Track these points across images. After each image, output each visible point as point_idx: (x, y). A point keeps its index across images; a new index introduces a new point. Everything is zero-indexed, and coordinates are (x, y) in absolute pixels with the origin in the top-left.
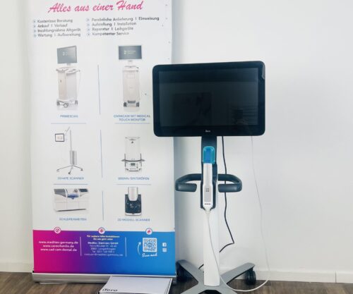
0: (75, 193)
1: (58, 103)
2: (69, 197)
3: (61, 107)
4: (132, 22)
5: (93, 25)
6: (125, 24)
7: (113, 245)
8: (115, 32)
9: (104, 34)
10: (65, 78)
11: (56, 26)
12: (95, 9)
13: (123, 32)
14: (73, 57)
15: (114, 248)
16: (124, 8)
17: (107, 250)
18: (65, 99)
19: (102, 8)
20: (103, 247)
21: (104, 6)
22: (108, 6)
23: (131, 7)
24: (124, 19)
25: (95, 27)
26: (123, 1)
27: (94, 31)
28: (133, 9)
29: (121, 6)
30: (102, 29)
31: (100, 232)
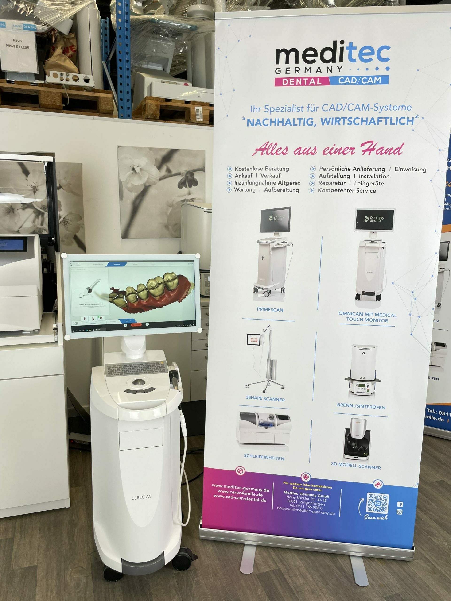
0: (270, 421)
1: (256, 290)
2: (261, 425)
3: (260, 295)
4: (384, 174)
5: (321, 176)
6: (371, 177)
7: (322, 498)
8: (355, 188)
9: (336, 191)
10: (270, 254)
11: (262, 177)
12: (326, 153)
13: (367, 189)
14: (285, 223)
15: (322, 502)
16: (372, 152)
17: (313, 505)
18: (266, 285)
19: (339, 151)
20: (306, 501)
21: (341, 149)
22: (348, 148)
23: (383, 152)
24: (370, 170)
25: (323, 180)
26: (372, 142)
27: (320, 186)
28: (388, 153)
29: (368, 150)
30: (334, 184)
31: (303, 479)
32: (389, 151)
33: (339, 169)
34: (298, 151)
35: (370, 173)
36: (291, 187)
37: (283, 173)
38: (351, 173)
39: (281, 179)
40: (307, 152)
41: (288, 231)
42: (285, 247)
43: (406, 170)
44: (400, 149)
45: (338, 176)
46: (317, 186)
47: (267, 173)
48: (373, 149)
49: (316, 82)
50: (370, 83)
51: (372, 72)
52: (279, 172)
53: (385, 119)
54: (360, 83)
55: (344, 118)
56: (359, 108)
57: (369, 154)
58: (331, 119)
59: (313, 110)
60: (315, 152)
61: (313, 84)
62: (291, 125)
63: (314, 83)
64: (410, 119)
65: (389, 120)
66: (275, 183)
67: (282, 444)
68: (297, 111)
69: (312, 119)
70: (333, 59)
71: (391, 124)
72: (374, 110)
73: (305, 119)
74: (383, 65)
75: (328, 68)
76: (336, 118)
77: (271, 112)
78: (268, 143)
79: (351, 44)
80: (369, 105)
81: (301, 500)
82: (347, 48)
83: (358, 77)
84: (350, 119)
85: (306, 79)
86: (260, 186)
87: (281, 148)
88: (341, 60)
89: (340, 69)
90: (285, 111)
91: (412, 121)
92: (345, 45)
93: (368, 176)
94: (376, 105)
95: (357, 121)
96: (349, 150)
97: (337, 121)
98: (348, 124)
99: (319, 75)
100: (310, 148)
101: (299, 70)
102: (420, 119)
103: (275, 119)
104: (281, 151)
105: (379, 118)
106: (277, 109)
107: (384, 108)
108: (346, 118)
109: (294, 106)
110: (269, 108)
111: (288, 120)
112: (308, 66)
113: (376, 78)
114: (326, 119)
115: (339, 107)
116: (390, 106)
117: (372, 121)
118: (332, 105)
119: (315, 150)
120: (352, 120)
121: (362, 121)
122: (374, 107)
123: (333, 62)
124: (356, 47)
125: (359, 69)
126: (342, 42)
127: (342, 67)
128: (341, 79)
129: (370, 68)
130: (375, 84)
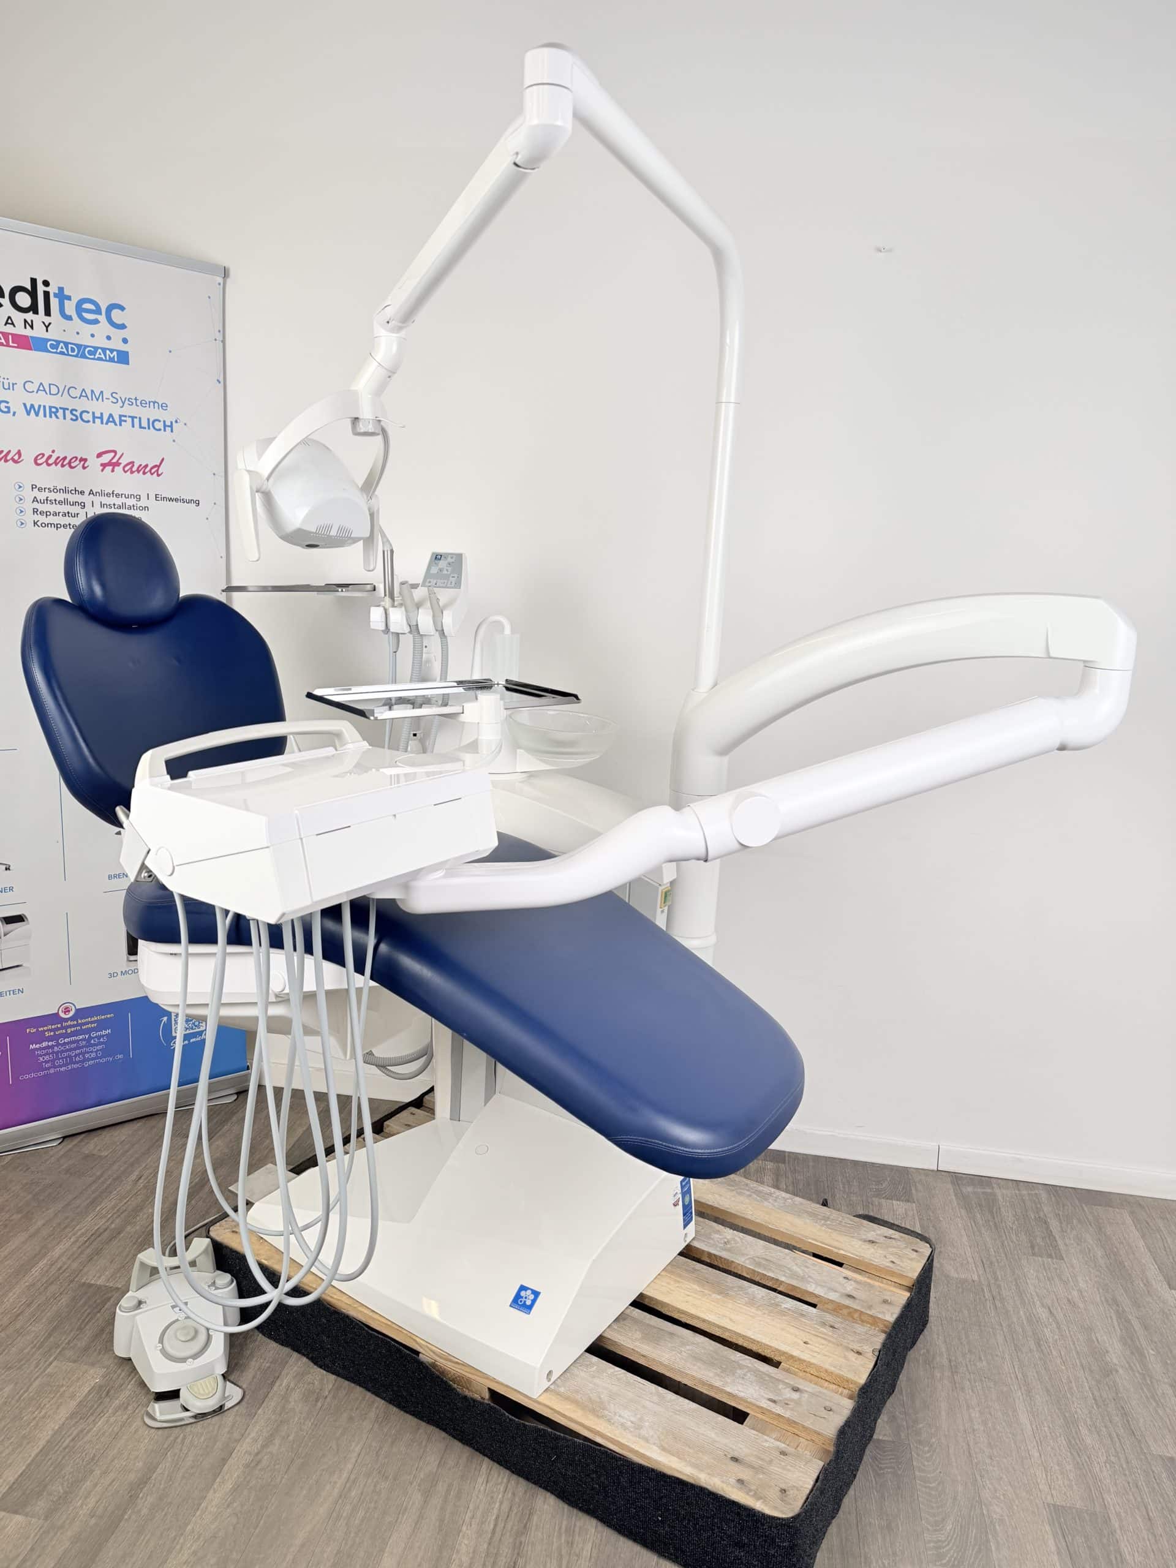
4: (139, 504)
5: (35, 500)
6: (120, 507)
7: (99, 1037)
9: (65, 526)
12: (39, 462)
15: (100, 1043)
16: (116, 468)
17: (83, 1054)
19: (61, 462)
20: (71, 1050)
21: (65, 458)
22: (76, 458)
23: (134, 469)
24: (117, 495)
25: (41, 508)
26: (115, 452)
27: (37, 517)
28: (141, 472)
29: (109, 464)
30: (60, 514)
31: (62, 1015)
32: (143, 469)
33: (65, 490)
35: (118, 501)
38: (87, 499)
40: (4, 457)
43: (171, 500)
44: (158, 466)
45: (65, 502)
46: (30, 517)
48: (118, 464)
49: (7, 340)
50: (100, 359)
51: (100, 342)
53: (130, 419)
54: (84, 356)
55: (64, 409)
56: (87, 396)
57: (113, 471)
58: (42, 408)
59: (6, 387)
60: (19, 457)
63: (3, 341)
64: (168, 423)
65: (136, 421)
67: (17, 966)
69: (8, 403)
70: (34, 308)
71: (141, 427)
72: (112, 402)
74: (117, 334)
75: (25, 321)
76: (50, 408)
79: (61, 289)
80: (102, 392)
81: (63, 1051)
82: (56, 295)
83: (79, 346)
84: (74, 412)
88: (48, 313)
89: (47, 327)
91: (171, 426)
92: (52, 289)
93: (114, 505)
94: (114, 395)
95: (85, 416)
96: (78, 462)
97: (53, 412)
98: (72, 419)
99: (9, 329)
100: (9, 452)
102: (181, 424)
105: (120, 416)
107: (127, 402)
108: (68, 409)
113: (108, 352)
114: (32, 406)
115: (54, 390)
116: (136, 399)
117: (111, 420)
118: (41, 384)
119: (20, 456)
120: (78, 414)
121: (94, 417)
122: (111, 398)
123: (34, 313)
124: (70, 297)
125: (78, 333)
126: (46, 283)
127: (50, 324)
128: (51, 344)
129: (98, 335)
130: (109, 361)
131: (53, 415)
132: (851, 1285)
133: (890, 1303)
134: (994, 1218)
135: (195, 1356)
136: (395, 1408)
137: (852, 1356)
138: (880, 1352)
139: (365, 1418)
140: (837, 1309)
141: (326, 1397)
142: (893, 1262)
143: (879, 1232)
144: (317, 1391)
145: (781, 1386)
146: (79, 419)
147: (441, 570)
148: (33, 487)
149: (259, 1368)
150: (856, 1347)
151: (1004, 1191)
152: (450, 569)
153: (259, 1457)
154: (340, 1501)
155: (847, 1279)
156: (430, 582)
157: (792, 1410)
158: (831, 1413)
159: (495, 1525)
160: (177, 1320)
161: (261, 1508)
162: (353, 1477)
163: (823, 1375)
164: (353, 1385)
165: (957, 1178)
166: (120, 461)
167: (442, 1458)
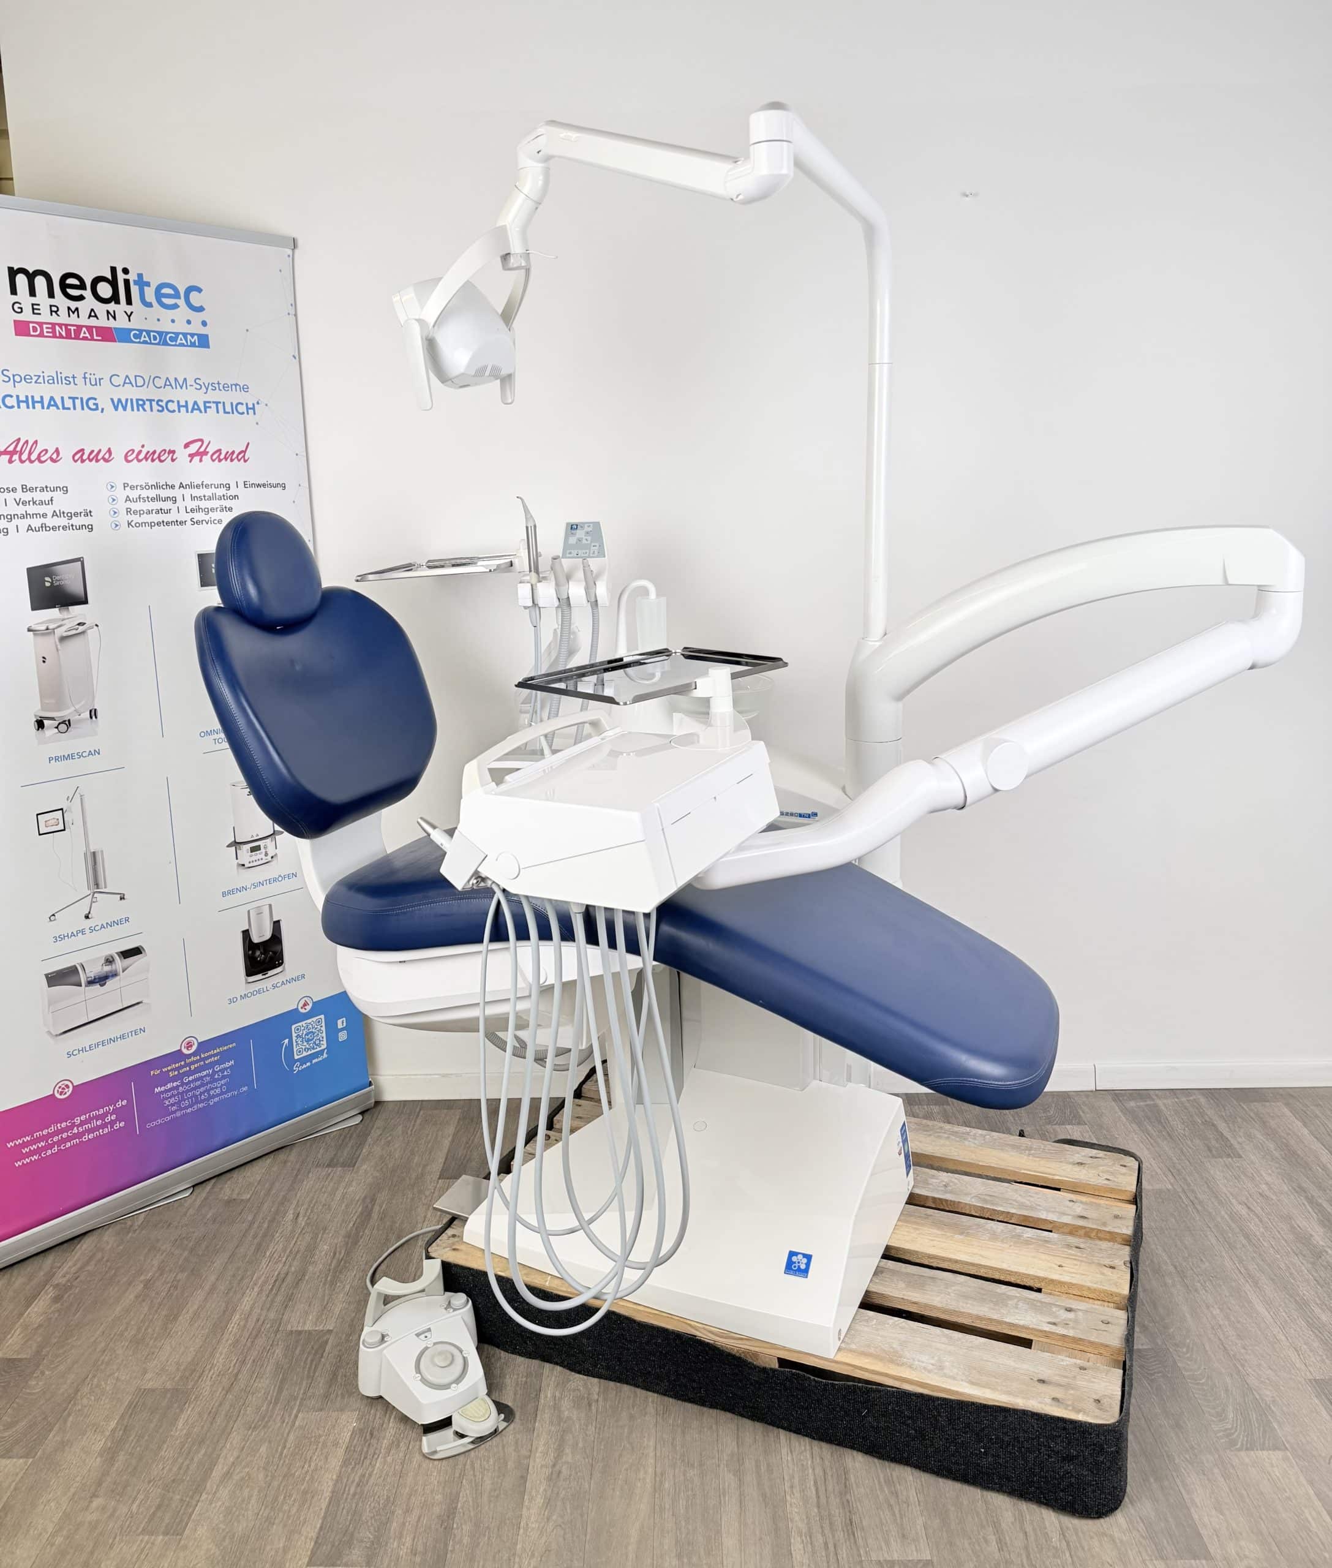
0: (106, 969)
1: (40, 724)
3: (51, 732)
4: (229, 493)
5: (128, 499)
6: (210, 499)
7: (222, 1071)
8: (187, 517)
9: (158, 524)
10: (57, 650)
11: (18, 505)
12: (130, 458)
13: (207, 518)
14: (76, 588)
15: (224, 1078)
16: (204, 458)
17: (208, 1091)
18: (59, 710)
19: (151, 456)
20: (195, 1088)
21: (154, 452)
22: (165, 450)
23: (222, 457)
24: (207, 486)
25: (134, 506)
26: (202, 441)
27: (130, 517)
28: (229, 460)
29: (197, 453)
30: (154, 512)
31: (185, 1051)
32: (230, 456)
33: (157, 486)
34: (79, 456)
35: (208, 492)
36: (76, 521)
37: (57, 495)
38: (177, 493)
39: (56, 506)
40: (94, 457)
41: (85, 601)
42: (83, 633)
43: (259, 485)
44: (244, 452)
45: (158, 498)
46: (123, 518)
47: (27, 496)
48: (205, 453)
49: (91, 334)
50: (181, 345)
51: (181, 327)
52: (51, 494)
53: (215, 405)
54: (165, 344)
55: (151, 401)
56: (171, 385)
57: (201, 460)
58: (129, 401)
59: (93, 383)
60: (110, 456)
61: (87, 337)
62: (58, 408)
63: (87, 335)
64: (250, 406)
65: (220, 406)
66: (44, 515)
67: (138, 1004)
68: (66, 384)
69: (95, 399)
70: (115, 298)
71: (225, 412)
72: (196, 389)
73: (82, 399)
74: (196, 318)
75: (108, 312)
76: (137, 400)
77: (16, 384)
78: (19, 440)
79: (140, 276)
80: (185, 379)
81: (188, 1091)
82: (135, 283)
83: (160, 333)
84: (160, 403)
85: (72, 328)
86: (15, 522)
87: (46, 451)
88: (129, 302)
89: (129, 317)
90: (42, 382)
91: (253, 408)
92: (132, 277)
93: (204, 496)
94: (197, 381)
95: (171, 406)
96: (166, 455)
97: (140, 404)
98: (158, 411)
99: (93, 322)
100: (100, 451)
101: (58, 310)
102: (262, 405)
103: (27, 397)
104: (48, 455)
105: (205, 403)
106: (26, 379)
107: (210, 387)
108: (154, 400)
109: (59, 375)
110: (10, 374)
111: (52, 398)
112: (73, 305)
113: (189, 337)
114: (119, 400)
115: (140, 382)
116: (219, 383)
117: (196, 407)
118: (127, 376)
119: (110, 454)
120: (163, 404)
121: (179, 406)
122: (194, 384)
123: (116, 303)
124: (149, 283)
125: (159, 320)
126: (126, 271)
127: (132, 313)
128: (134, 335)
129: (177, 320)
130: (190, 346)
131: (140, 408)
132: (1079, 1206)
133: (1121, 1218)
134: (1165, 1128)
135: (458, 1381)
136: (671, 1399)
137: (1108, 1271)
138: (1131, 1263)
139: (646, 1413)
140: (1073, 1231)
141: (597, 1400)
142: (1108, 1180)
143: (1083, 1154)
144: (586, 1396)
145: (1054, 1309)
146: (165, 409)
147: (580, 540)
148: (125, 485)
149: (517, 1384)
150: (1107, 1262)
151: (1165, 1101)
152: (589, 538)
153: (557, 1467)
154: (657, 1496)
155: (1073, 1201)
156: (570, 553)
157: (1073, 1328)
158: (1110, 1325)
159: (817, 1490)
160: (426, 1348)
161: (582, 1516)
162: (659, 1470)
163: (1085, 1293)
164: (618, 1384)
165: (1117, 1095)
166: (207, 450)
167: (738, 1438)
